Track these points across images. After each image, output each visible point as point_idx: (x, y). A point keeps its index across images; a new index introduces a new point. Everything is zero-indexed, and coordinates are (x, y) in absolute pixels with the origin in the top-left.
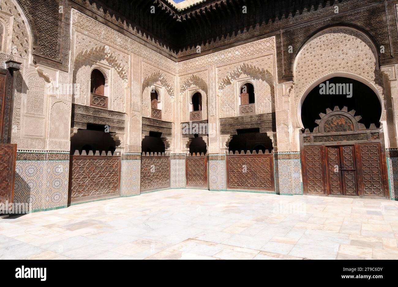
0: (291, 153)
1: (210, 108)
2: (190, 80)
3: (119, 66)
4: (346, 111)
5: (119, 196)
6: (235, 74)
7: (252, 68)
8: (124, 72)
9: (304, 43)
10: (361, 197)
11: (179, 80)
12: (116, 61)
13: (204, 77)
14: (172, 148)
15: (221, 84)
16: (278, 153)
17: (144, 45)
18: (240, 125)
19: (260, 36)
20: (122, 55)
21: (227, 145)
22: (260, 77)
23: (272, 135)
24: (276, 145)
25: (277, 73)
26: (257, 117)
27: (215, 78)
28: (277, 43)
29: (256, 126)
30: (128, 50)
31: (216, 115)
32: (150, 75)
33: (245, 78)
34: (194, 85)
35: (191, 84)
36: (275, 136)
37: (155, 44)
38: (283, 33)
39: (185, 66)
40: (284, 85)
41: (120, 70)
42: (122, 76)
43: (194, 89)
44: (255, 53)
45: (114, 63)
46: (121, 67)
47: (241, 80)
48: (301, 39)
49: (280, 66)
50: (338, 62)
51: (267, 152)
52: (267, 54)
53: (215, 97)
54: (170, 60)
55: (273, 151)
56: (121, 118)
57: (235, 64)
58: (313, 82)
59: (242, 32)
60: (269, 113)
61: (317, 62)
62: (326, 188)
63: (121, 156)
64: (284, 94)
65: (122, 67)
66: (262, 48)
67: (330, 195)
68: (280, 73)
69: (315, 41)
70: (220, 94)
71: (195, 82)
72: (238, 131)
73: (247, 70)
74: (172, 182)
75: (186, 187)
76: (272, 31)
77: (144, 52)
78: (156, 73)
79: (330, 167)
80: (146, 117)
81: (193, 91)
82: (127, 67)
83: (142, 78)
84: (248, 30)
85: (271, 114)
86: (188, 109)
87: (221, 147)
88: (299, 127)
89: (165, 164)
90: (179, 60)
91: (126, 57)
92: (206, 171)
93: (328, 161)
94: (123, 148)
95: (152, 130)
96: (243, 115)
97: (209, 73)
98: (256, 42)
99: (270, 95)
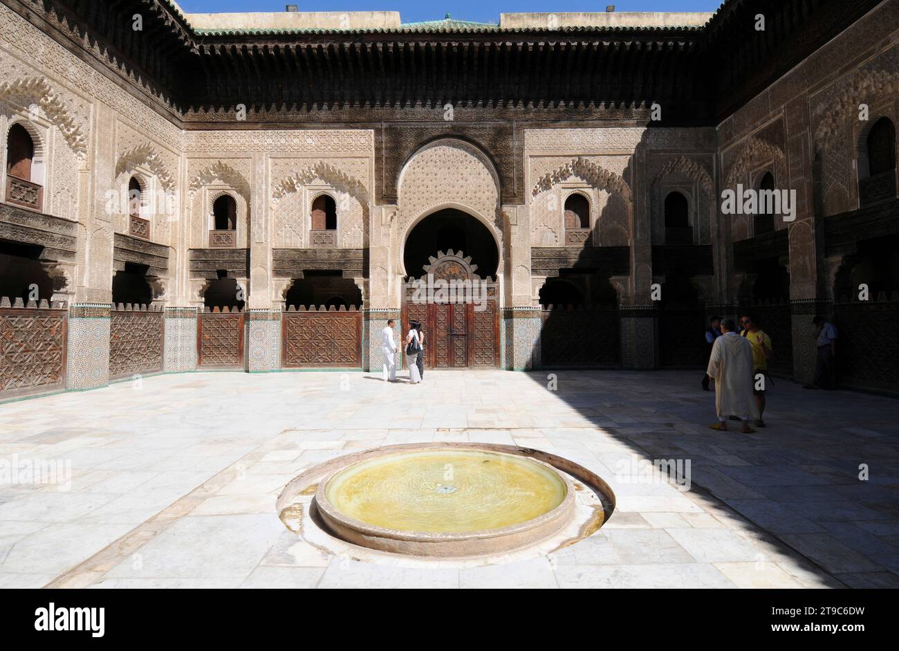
0: (389, 311)
1: (254, 228)
2: (213, 170)
3: (70, 124)
4: (461, 257)
5: (64, 390)
6: (304, 176)
7: (334, 173)
8: (78, 138)
9: (414, 152)
10: (471, 369)
11: (187, 165)
12: (65, 113)
13: (243, 169)
14: (169, 297)
15: (278, 189)
16: (371, 311)
17: (122, 86)
18: (309, 263)
19: (351, 124)
20: (77, 101)
21: (283, 295)
22: (347, 190)
23: (362, 282)
24: (368, 298)
25: (374, 189)
26: (340, 252)
27: (267, 177)
28: (376, 141)
29: (337, 268)
30: (91, 93)
31: (266, 241)
32: (131, 149)
33: (321, 186)
34: (220, 179)
35: (214, 178)
36: (366, 285)
37: (143, 88)
38: (386, 129)
39: (203, 141)
40: (383, 209)
41: (71, 132)
42: (74, 144)
43: (220, 187)
44: (340, 150)
45: (59, 115)
46: (74, 127)
47: (314, 188)
48: (411, 145)
49: (379, 178)
50: (456, 189)
51: (353, 309)
52: (360, 155)
53: (266, 211)
54: (171, 124)
55: (363, 307)
56: (67, 232)
57: (306, 160)
58: (424, 211)
59: (320, 108)
60: (359, 248)
61: (430, 183)
62: (431, 359)
63: (68, 309)
64: (383, 223)
65: (76, 128)
66: (354, 145)
67: (435, 368)
68: (378, 188)
69: (428, 153)
70: (274, 206)
71: (223, 175)
72: (307, 272)
73: (324, 173)
74: (166, 360)
75: (196, 369)
76: (370, 121)
77: (122, 100)
78: (142, 146)
79: (438, 330)
80: (120, 233)
81: (218, 192)
82: (87, 129)
83: (116, 153)
84: (330, 108)
85: (362, 251)
86: (204, 224)
87: (273, 299)
88: (401, 274)
89: (139, 327)
90: (188, 126)
91: (84, 107)
92: (241, 338)
93: (435, 323)
94: (73, 294)
95: (130, 260)
96: (316, 247)
97: (254, 164)
98: (343, 131)
99: (362, 221)
